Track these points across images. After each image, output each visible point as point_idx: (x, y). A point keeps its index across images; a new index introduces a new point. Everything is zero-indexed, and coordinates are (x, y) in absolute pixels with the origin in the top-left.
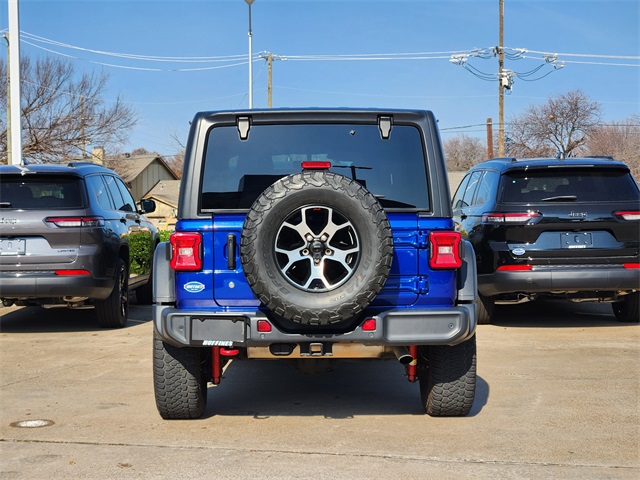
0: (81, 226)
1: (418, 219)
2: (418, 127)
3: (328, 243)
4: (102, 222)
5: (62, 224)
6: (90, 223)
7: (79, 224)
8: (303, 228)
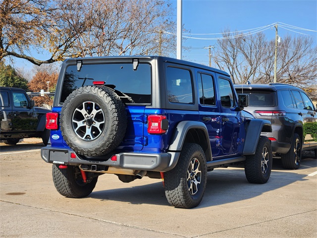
0: (272, 116)
1: (145, 109)
2: (150, 64)
3: (93, 119)
4: (284, 114)
5: (263, 114)
6: (277, 114)
7: (271, 114)
8: (83, 112)
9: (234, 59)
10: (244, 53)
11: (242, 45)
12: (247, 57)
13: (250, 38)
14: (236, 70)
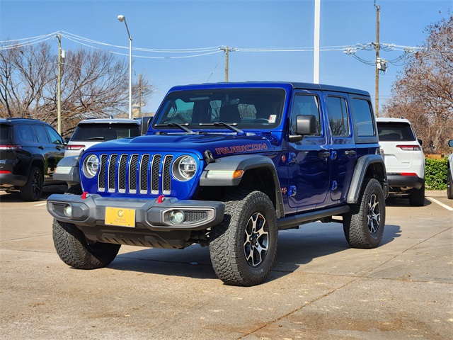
9: (7, 78)
10: (22, 70)
11: (19, 59)
12: (26, 75)
13: (29, 50)
14: (11, 94)
